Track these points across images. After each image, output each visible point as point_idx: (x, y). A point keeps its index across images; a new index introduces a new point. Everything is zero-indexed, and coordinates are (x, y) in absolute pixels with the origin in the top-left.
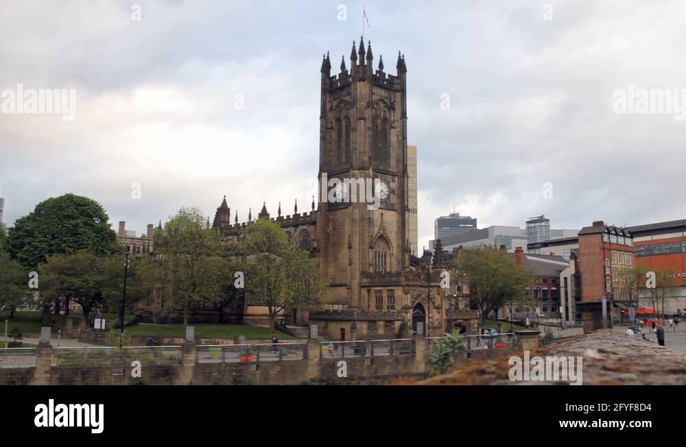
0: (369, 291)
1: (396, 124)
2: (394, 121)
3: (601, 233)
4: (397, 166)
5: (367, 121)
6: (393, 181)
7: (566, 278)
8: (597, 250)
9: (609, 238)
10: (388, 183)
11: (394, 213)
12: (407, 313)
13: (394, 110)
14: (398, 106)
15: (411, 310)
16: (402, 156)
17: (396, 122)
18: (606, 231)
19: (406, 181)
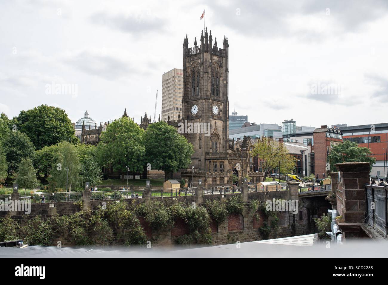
0: (210, 162)
1: (223, 75)
2: (222, 73)
3: (326, 132)
4: (223, 97)
5: (209, 74)
6: (221, 105)
7: (306, 156)
8: (323, 141)
9: (330, 135)
10: (219, 106)
11: (221, 121)
12: (230, 173)
13: (222, 67)
14: (224, 65)
15: (232, 172)
16: (226, 92)
17: (223, 74)
18: (328, 131)
19: (227, 105)
